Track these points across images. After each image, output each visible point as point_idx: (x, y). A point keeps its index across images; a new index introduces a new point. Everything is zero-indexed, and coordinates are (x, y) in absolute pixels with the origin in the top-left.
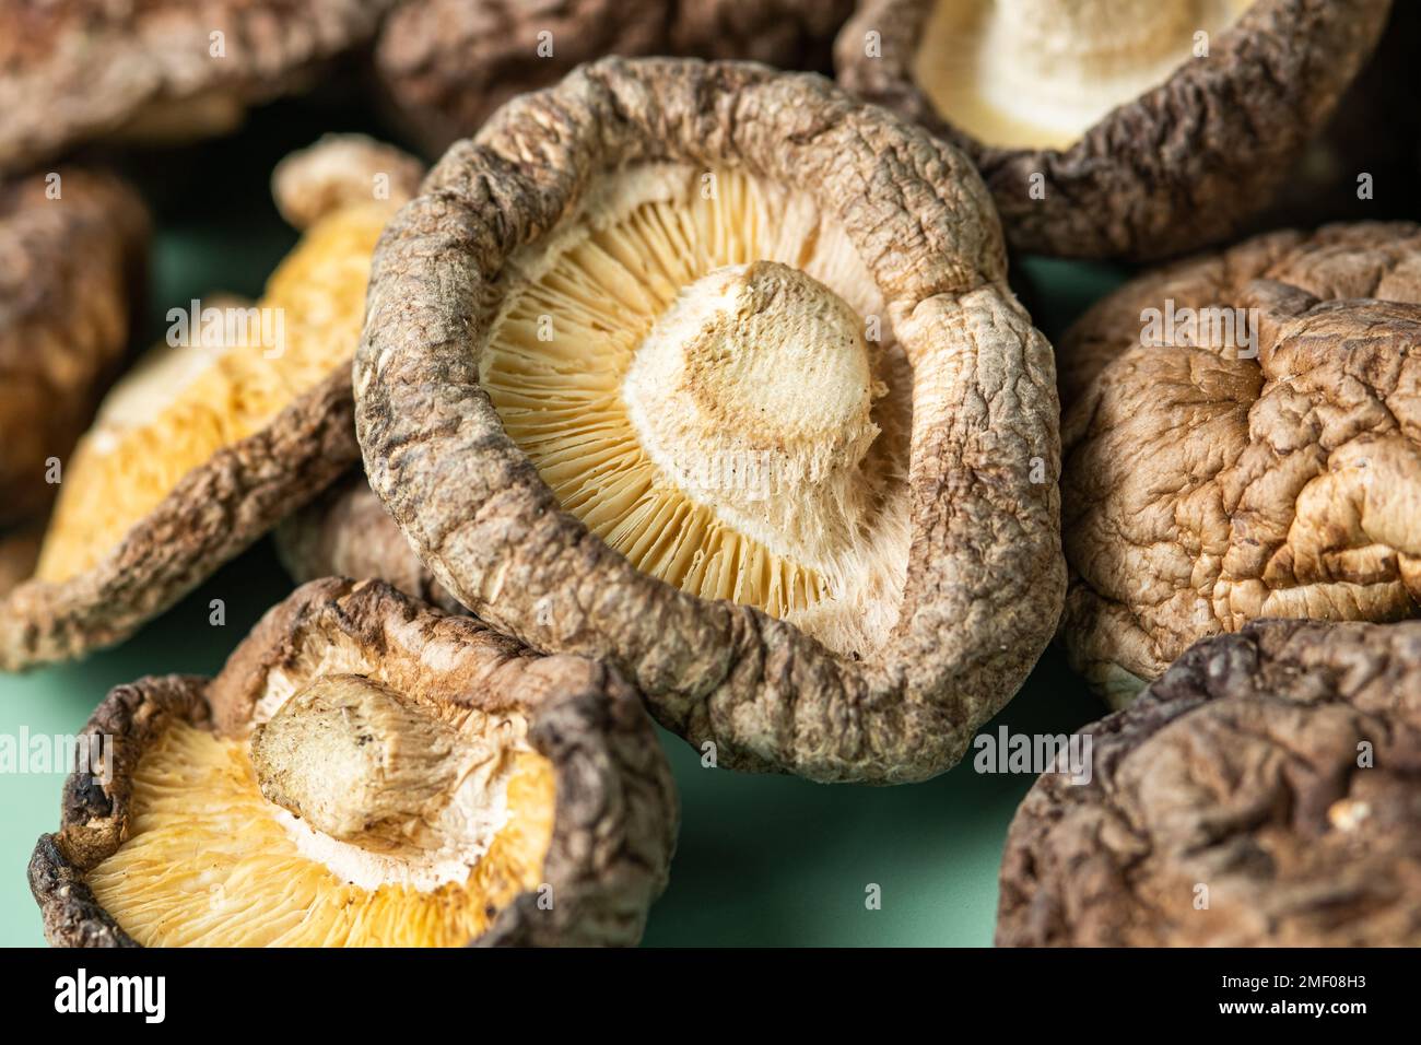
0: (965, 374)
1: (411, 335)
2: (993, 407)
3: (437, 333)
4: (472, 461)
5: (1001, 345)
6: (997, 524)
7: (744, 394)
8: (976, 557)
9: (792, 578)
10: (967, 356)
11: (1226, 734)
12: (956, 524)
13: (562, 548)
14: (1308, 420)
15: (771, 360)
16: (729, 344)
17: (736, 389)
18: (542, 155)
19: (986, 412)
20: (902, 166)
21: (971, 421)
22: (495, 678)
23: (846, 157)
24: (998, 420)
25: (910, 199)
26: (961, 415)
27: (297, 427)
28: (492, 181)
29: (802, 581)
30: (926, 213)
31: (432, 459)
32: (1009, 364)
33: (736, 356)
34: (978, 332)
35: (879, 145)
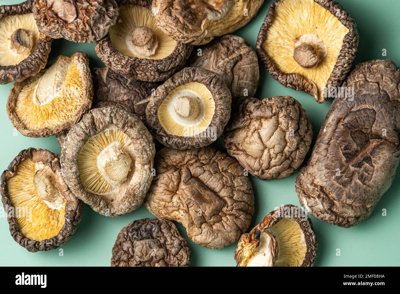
0: (139, 181)
1: (71, 153)
2: (141, 186)
3: (74, 154)
4: (72, 174)
5: (146, 178)
6: (135, 201)
7: (111, 171)
8: (130, 204)
9: (110, 186)
10: (141, 177)
11: (148, 247)
12: (130, 199)
13: (78, 190)
14: (179, 204)
15: (116, 167)
16: (112, 164)
17: (110, 171)
18: (99, 126)
19: (140, 187)
20: (144, 149)
21: (137, 188)
22: (66, 193)
23: (138, 144)
24: (141, 189)
25: (143, 153)
26: (137, 186)
27: (57, 131)
28: (91, 130)
29: (110, 188)
30: (145, 156)
31: (67, 171)
32: (146, 181)
33: (112, 166)
34: (144, 174)
35: (143, 145)
